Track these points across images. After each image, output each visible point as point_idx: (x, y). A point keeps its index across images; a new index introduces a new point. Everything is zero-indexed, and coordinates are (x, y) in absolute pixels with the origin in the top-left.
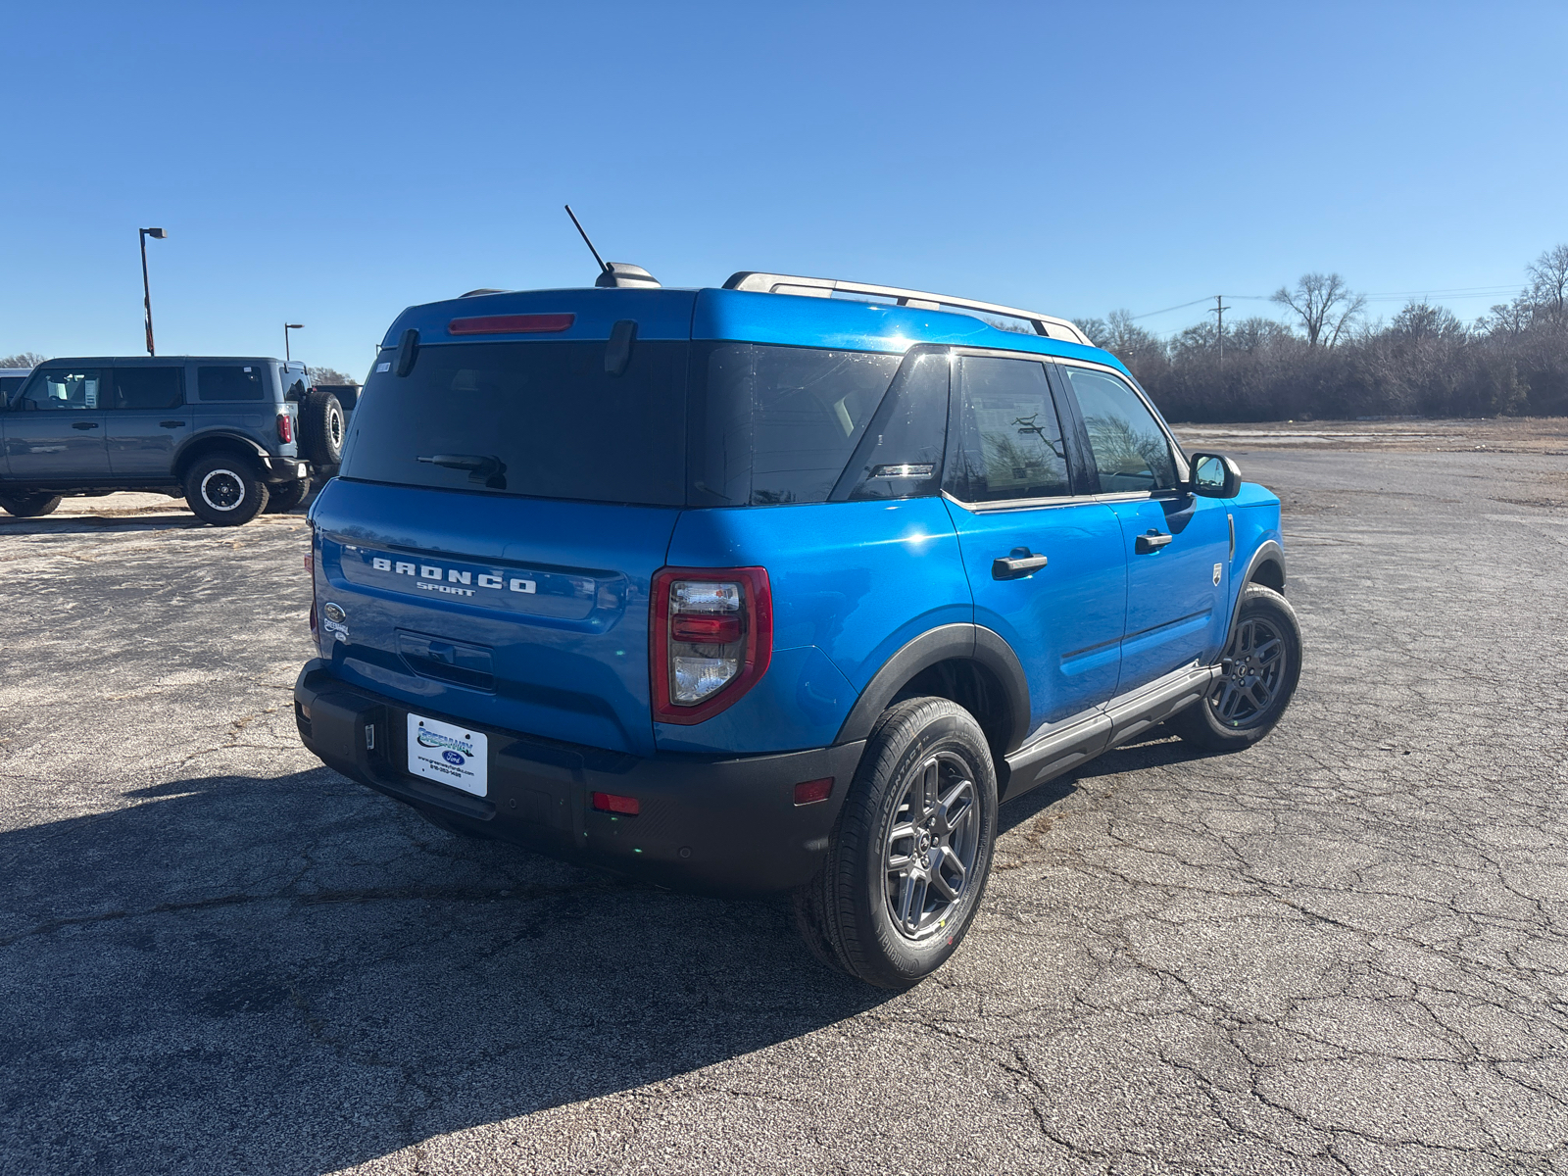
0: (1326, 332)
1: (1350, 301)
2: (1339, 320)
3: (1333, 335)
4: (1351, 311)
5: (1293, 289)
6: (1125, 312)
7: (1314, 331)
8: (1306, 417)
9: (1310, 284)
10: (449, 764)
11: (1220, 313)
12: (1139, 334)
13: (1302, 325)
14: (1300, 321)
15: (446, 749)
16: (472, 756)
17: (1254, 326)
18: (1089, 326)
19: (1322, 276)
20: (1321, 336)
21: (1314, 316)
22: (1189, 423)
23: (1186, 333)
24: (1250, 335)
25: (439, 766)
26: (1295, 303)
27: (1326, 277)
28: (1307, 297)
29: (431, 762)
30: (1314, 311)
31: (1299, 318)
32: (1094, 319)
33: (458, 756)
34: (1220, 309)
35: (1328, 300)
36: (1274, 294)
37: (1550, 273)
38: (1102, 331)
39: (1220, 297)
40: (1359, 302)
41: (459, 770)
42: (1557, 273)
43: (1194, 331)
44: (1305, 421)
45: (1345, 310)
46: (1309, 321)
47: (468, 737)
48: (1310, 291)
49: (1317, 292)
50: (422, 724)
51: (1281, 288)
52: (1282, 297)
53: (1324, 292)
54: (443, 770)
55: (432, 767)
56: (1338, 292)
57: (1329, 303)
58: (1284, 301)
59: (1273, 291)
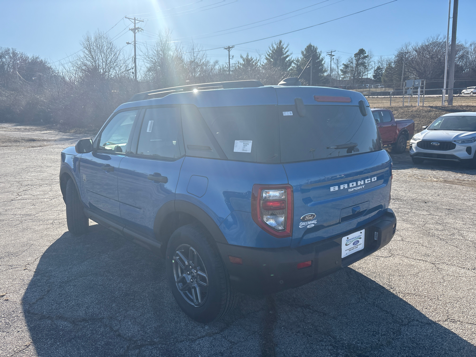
50: (348, 238)
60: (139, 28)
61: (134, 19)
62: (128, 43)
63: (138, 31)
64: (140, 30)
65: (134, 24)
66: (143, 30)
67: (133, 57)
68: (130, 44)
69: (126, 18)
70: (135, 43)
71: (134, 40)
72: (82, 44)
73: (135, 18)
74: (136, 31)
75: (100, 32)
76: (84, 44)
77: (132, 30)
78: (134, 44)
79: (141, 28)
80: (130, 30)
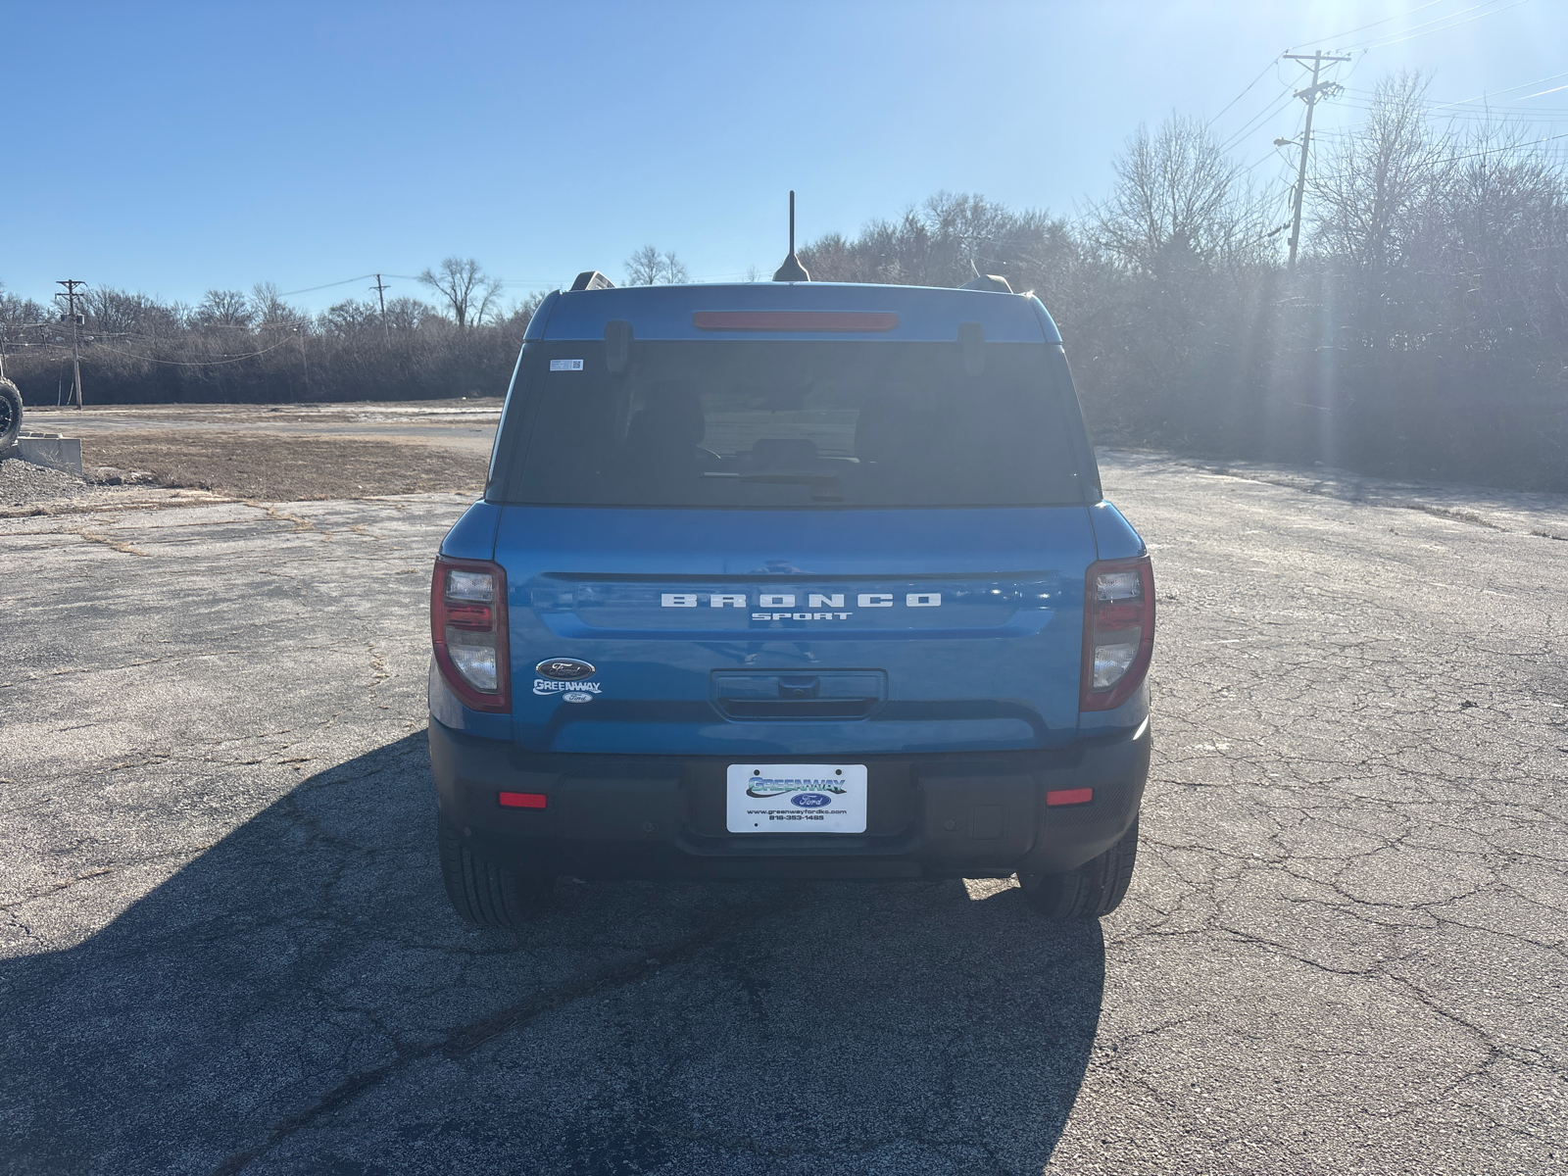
0: (471, 314)
1: (489, 285)
2: (481, 303)
3: (478, 315)
4: (490, 294)
5: (438, 271)
6: (271, 286)
7: (461, 312)
8: (476, 394)
9: (452, 267)
10: (803, 809)
11: (380, 291)
12: (284, 309)
13: (449, 306)
14: (447, 302)
15: (794, 794)
16: (843, 792)
17: (404, 303)
18: (228, 298)
19: (461, 261)
20: (467, 318)
21: (459, 298)
22: (368, 402)
23: (333, 309)
24: (401, 313)
25: (785, 815)
26: (441, 285)
27: (465, 261)
28: (450, 279)
29: (771, 812)
30: (459, 294)
31: (447, 300)
32: (233, 291)
33: (819, 797)
34: (380, 287)
35: (469, 283)
36: (421, 275)
37: (642, 270)
38: (243, 304)
39: (378, 276)
40: (497, 287)
41: (820, 812)
42: (647, 270)
43: (341, 308)
44: (475, 397)
45: (485, 294)
46: (455, 302)
47: (839, 772)
48: (453, 274)
49: (459, 275)
50: (757, 772)
51: (426, 270)
52: (428, 278)
53: (466, 276)
54: (790, 818)
55: (772, 818)
56: (477, 276)
57: (471, 286)
58: (431, 282)
59: (419, 272)
60: (1327, 84)
61: (1314, 55)
62: (1280, 142)
63: (1325, 94)
64: (1330, 90)
65: (1313, 74)
66: (1342, 87)
67: (1294, 186)
68: (1289, 142)
69: (1285, 57)
70: (1307, 139)
71: (1304, 130)
72: (1117, 164)
73: (1319, 52)
74: (1319, 95)
75: (1177, 118)
76: (1124, 163)
77: (1302, 95)
78: (1302, 143)
79: (1334, 84)
80: (1295, 96)
